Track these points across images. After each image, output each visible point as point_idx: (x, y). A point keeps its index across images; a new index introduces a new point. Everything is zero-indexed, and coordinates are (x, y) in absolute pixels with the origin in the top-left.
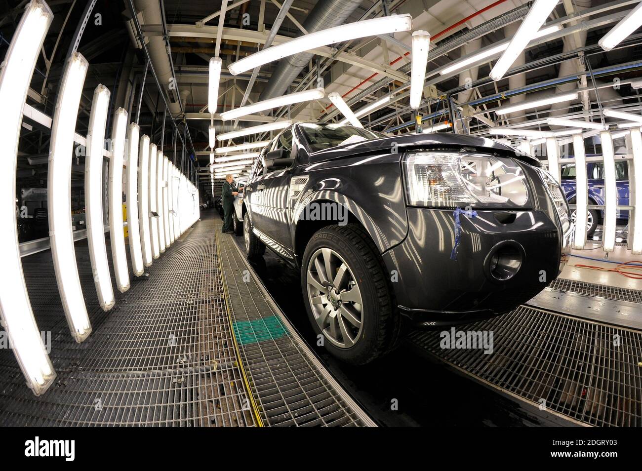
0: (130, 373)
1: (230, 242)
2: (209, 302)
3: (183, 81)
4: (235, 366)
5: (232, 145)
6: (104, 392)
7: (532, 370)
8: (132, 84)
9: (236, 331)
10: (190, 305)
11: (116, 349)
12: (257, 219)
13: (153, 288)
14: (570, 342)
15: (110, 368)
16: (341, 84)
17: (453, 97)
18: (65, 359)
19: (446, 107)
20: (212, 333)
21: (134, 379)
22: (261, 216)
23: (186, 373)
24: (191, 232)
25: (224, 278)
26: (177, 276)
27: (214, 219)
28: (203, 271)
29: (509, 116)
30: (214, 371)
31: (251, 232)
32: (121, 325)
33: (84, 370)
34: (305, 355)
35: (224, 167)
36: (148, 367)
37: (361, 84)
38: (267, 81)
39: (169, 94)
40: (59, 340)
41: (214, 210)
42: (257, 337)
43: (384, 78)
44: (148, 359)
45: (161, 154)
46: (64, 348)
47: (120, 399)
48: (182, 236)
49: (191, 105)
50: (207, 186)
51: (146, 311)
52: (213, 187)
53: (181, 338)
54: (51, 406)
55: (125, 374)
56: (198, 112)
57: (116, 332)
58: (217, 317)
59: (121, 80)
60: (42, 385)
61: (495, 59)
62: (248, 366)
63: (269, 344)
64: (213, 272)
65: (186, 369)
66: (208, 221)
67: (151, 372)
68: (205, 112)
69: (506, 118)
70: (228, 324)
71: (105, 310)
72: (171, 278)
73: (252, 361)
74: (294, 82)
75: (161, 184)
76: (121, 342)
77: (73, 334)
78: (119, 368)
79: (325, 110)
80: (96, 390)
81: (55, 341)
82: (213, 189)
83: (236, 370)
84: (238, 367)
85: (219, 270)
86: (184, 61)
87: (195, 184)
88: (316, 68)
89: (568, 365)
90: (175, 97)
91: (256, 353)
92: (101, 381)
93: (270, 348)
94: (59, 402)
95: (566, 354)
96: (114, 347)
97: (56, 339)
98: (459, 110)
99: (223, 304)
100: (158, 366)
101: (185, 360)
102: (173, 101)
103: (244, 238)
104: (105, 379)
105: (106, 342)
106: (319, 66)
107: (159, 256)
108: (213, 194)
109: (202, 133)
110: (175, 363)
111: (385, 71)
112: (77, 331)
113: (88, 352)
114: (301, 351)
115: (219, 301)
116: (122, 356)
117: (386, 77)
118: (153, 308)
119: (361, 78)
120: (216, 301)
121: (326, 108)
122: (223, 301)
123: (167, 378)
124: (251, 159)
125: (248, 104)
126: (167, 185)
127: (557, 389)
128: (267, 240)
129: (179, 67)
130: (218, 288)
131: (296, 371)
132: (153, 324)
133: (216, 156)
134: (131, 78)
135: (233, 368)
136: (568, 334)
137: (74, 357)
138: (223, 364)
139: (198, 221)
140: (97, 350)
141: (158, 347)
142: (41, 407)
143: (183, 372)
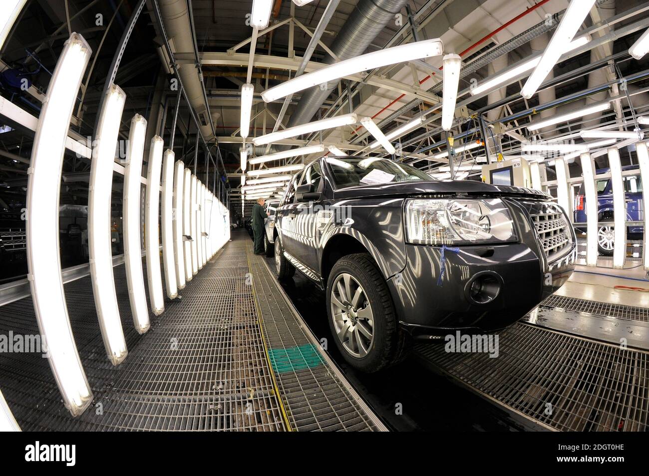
0: (166, 397)
1: (262, 265)
2: (244, 328)
3: (213, 104)
4: (271, 394)
5: (264, 168)
6: (139, 414)
7: (568, 401)
8: (164, 107)
9: (272, 359)
10: (224, 330)
11: (150, 372)
12: (288, 243)
13: (187, 311)
14: (608, 372)
15: (145, 391)
16: (371, 106)
17: (484, 115)
18: (99, 379)
19: (477, 125)
20: (248, 360)
21: (170, 403)
22: (291, 239)
23: (222, 400)
24: (222, 253)
25: (258, 304)
26: (210, 299)
27: (245, 239)
28: (236, 296)
29: (540, 130)
30: (250, 399)
31: (282, 255)
32: (155, 347)
33: (118, 391)
34: (342, 385)
35: (255, 190)
36: (183, 392)
37: (391, 104)
38: (296, 104)
39: (201, 118)
40: (92, 358)
41: (243, 230)
42: (293, 366)
43: (414, 100)
44: (183, 384)
45: (195, 178)
46: (98, 367)
47: (156, 423)
48: (213, 257)
49: (221, 127)
50: (237, 206)
51: (179, 334)
52: (243, 207)
53: (216, 364)
54: (85, 424)
55: (160, 397)
56: (230, 136)
57: (150, 355)
58: (252, 343)
59: (153, 103)
60: (80, 407)
61: (526, 77)
62: (285, 395)
63: (305, 373)
64: (246, 296)
65: (222, 396)
66: (238, 242)
67: (187, 398)
68: (237, 135)
69: (538, 132)
70: (264, 351)
71: (140, 333)
72: (204, 302)
73: (289, 390)
74: (324, 104)
75: (195, 207)
76: (156, 366)
77: (110, 357)
78: (154, 392)
79: (355, 131)
80: (131, 412)
81: (89, 359)
82: (243, 209)
83: (273, 398)
84: (275, 396)
85: (252, 295)
86: (214, 84)
87: (225, 205)
88: (346, 92)
89: (606, 396)
90: (207, 119)
91: (293, 382)
92: (136, 404)
93: (306, 377)
94: (93, 421)
95: (604, 385)
96: (149, 370)
97: (90, 358)
98: (490, 128)
99: (258, 330)
100: (194, 392)
101: (221, 386)
102: (204, 123)
103: (275, 259)
104: (140, 401)
105: (140, 365)
106: (350, 90)
107: (192, 279)
108: (243, 214)
109: (232, 154)
110: (211, 389)
111: (416, 93)
112: (113, 353)
113: (122, 373)
114: (338, 380)
115: (254, 327)
116: (157, 379)
117: (416, 99)
118: (187, 331)
119: (390, 98)
120: (250, 327)
121: (356, 130)
122: (257, 327)
123: (203, 404)
124: (282, 181)
125: (280, 129)
126: (200, 209)
127: (593, 422)
128: (297, 264)
129: (210, 91)
130: (252, 314)
131: (334, 401)
132: (187, 348)
133: (247, 179)
134: (163, 101)
135: (269, 396)
136: (606, 362)
137: (107, 377)
138: (260, 392)
139: (229, 241)
140: (131, 372)
141: (194, 372)
142: (75, 424)
143: (219, 399)
